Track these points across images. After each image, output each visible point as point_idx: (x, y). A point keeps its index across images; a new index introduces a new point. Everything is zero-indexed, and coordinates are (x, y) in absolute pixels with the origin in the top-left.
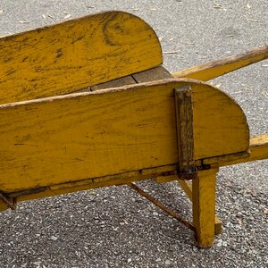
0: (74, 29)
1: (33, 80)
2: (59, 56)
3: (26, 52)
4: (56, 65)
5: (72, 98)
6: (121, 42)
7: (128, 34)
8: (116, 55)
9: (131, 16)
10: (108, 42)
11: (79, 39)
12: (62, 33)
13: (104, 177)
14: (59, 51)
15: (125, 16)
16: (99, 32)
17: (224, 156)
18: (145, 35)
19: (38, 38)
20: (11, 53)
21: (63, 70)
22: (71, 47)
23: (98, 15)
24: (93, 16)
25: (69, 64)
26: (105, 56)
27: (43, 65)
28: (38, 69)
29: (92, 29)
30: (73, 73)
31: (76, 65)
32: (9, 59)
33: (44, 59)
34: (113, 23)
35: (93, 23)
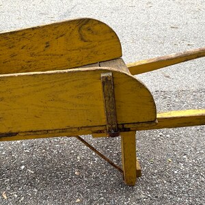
0: (58, 29)
1: (29, 62)
2: (47, 47)
3: (24, 42)
4: (45, 53)
5: (30, 75)
6: (91, 40)
7: (96, 34)
8: (87, 48)
9: (99, 22)
10: (82, 39)
11: (62, 36)
12: (50, 31)
13: (55, 130)
14: (47, 43)
15: (95, 22)
16: (76, 32)
17: (138, 123)
18: (109, 36)
19: (32, 34)
20: (14, 43)
21: (50, 56)
22: (56, 41)
23: (75, 21)
24: (72, 21)
25: (54, 52)
26: (80, 49)
27: (36, 52)
28: (32, 55)
29: (71, 30)
30: (57, 59)
31: (59, 53)
32: (13, 47)
33: (37, 48)
34: (86, 26)
35: (72, 25)
